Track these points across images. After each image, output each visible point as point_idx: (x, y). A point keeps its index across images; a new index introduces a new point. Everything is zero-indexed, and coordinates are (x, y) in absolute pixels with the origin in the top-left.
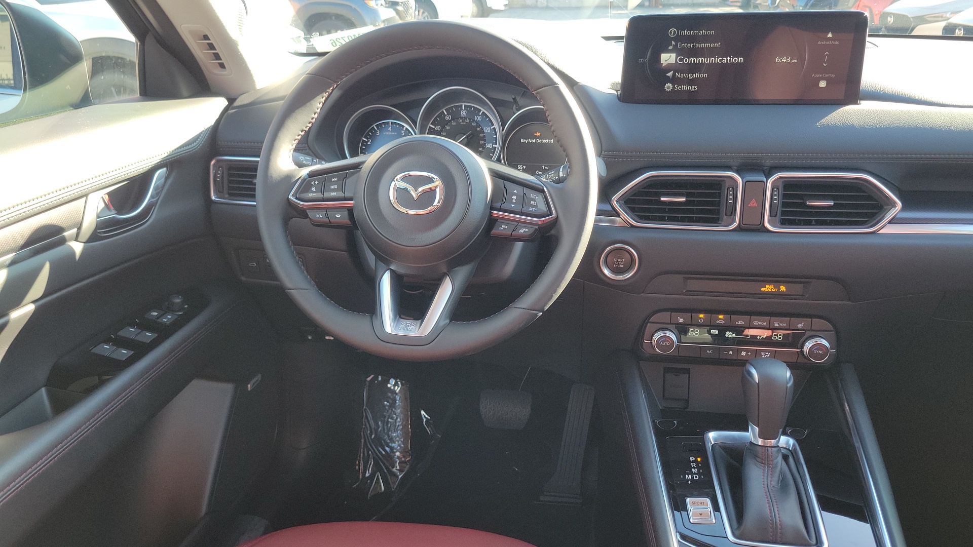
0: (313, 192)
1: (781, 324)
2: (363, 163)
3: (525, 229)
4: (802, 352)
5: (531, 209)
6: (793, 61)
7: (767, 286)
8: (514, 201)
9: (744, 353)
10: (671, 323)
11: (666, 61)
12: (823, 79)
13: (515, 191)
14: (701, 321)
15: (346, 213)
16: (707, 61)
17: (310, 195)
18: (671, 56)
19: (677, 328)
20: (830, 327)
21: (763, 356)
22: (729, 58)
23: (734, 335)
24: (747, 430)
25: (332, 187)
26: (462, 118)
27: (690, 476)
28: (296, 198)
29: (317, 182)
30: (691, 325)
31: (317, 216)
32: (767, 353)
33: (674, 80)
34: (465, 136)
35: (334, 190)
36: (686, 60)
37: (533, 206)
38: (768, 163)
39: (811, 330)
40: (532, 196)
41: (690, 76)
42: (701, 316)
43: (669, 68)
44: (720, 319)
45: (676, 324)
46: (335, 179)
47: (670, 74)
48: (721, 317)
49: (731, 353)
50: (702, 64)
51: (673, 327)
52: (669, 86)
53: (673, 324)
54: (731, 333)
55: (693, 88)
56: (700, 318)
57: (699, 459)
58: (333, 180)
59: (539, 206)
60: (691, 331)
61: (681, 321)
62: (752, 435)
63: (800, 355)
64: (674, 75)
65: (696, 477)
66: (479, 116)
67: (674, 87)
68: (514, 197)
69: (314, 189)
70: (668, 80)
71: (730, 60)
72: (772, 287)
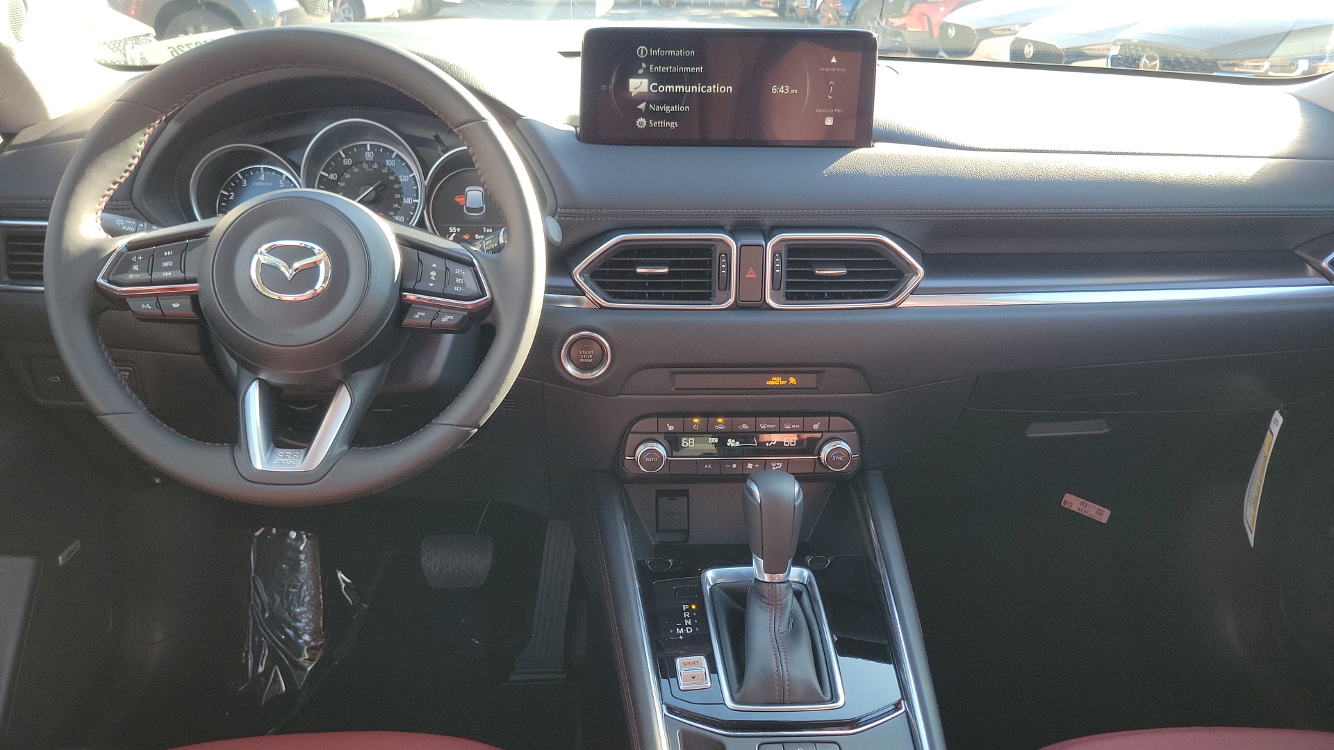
0: (135, 272)
1: (793, 426)
2: (211, 228)
3: (449, 317)
4: (819, 459)
5: (456, 289)
6: (793, 91)
7: (773, 379)
8: (433, 278)
9: (750, 466)
10: (658, 433)
11: (636, 88)
12: (829, 115)
13: (434, 265)
14: (696, 427)
15: (188, 301)
16: (688, 90)
17: (131, 276)
18: (641, 82)
19: (666, 438)
20: (850, 425)
21: (774, 468)
22: (714, 87)
23: (738, 444)
24: (751, 564)
25: (165, 264)
26: (367, 162)
27: (682, 629)
28: (109, 282)
29: (140, 258)
30: (684, 433)
31: (143, 306)
32: (778, 464)
33: (648, 114)
34: (372, 188)
35: (167, 269)
36: (661, 89)
37: (458, 285)
38: (768, 222)
39: (829, 431)
40: (458, 271)
41: (667, 109)
42: (696, 420)
43: (641, 98)
44: (720, 423)
45: (665, 433)
46: (169, 253)
47: (642, 106)
48: (720, 420)
49: (734, 466)
50: (682, 94)
51: (661, 437)
52: (641, 122)
53: (661, 433)
54: (733, 441)
55: (673, 125)
56: (695, 423)
57: (694, 607)
58: (166, 254)
59: (468, 285)
60: (685, 441)
61: (671, 428)
62: (756, 569)
63: (818, 463)
64: (647, 106)
65: (689, 630)
66: (392, 159)
67: (648, 123)
68: (433, 273)
69: (136, 268)
70: (640, 114)
71: (716, 89)
72: (780, 379)
